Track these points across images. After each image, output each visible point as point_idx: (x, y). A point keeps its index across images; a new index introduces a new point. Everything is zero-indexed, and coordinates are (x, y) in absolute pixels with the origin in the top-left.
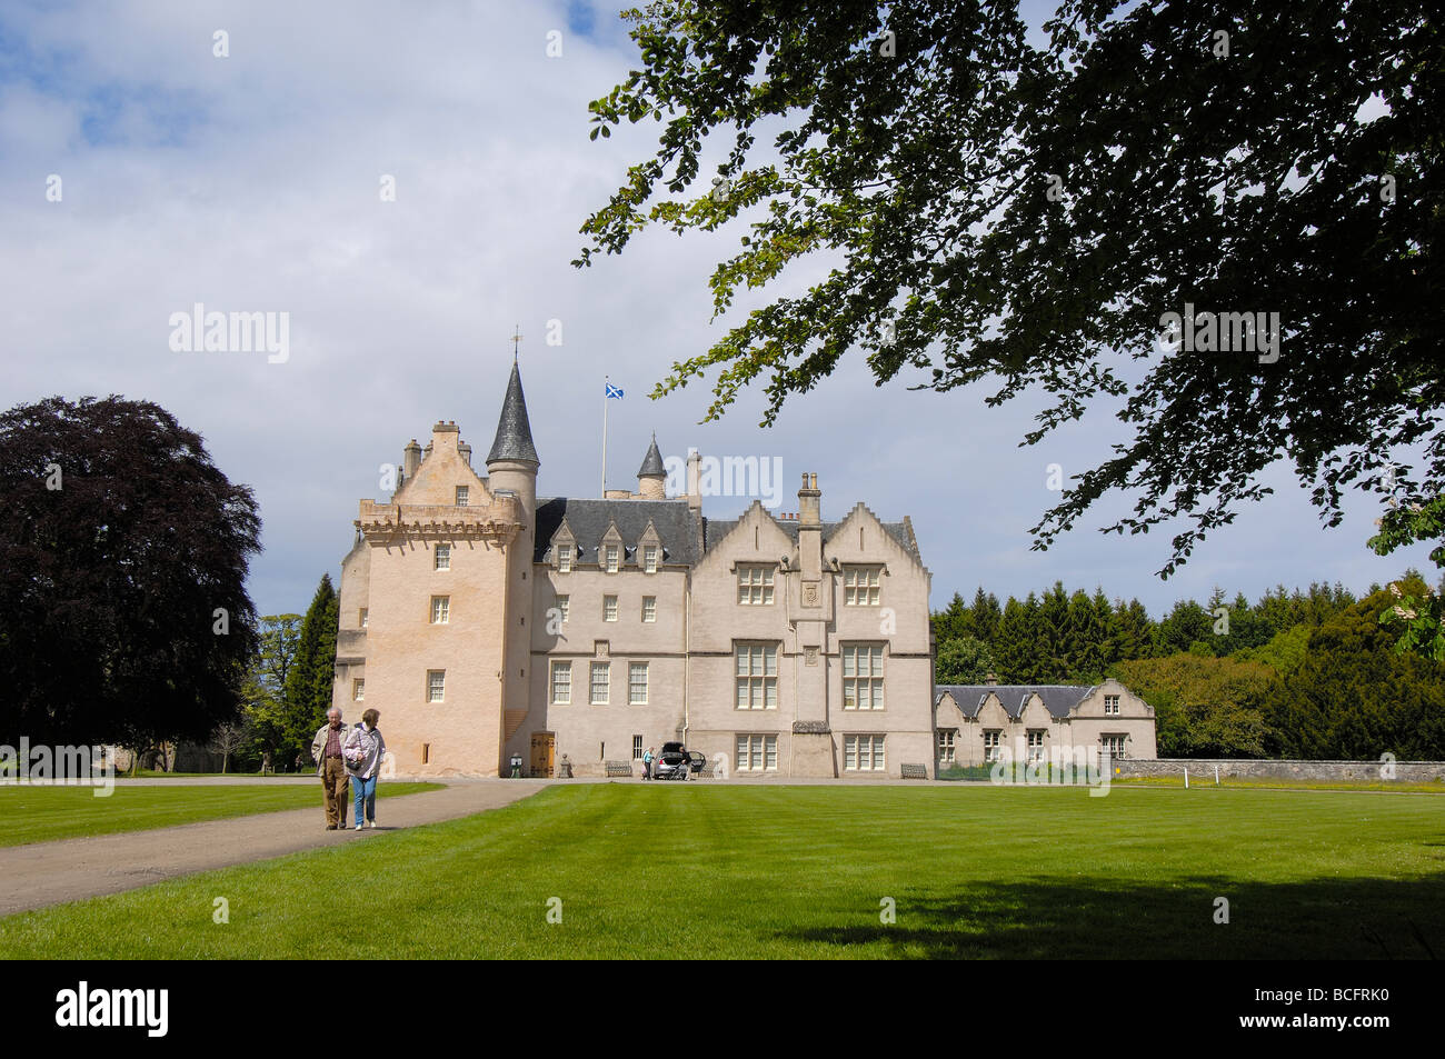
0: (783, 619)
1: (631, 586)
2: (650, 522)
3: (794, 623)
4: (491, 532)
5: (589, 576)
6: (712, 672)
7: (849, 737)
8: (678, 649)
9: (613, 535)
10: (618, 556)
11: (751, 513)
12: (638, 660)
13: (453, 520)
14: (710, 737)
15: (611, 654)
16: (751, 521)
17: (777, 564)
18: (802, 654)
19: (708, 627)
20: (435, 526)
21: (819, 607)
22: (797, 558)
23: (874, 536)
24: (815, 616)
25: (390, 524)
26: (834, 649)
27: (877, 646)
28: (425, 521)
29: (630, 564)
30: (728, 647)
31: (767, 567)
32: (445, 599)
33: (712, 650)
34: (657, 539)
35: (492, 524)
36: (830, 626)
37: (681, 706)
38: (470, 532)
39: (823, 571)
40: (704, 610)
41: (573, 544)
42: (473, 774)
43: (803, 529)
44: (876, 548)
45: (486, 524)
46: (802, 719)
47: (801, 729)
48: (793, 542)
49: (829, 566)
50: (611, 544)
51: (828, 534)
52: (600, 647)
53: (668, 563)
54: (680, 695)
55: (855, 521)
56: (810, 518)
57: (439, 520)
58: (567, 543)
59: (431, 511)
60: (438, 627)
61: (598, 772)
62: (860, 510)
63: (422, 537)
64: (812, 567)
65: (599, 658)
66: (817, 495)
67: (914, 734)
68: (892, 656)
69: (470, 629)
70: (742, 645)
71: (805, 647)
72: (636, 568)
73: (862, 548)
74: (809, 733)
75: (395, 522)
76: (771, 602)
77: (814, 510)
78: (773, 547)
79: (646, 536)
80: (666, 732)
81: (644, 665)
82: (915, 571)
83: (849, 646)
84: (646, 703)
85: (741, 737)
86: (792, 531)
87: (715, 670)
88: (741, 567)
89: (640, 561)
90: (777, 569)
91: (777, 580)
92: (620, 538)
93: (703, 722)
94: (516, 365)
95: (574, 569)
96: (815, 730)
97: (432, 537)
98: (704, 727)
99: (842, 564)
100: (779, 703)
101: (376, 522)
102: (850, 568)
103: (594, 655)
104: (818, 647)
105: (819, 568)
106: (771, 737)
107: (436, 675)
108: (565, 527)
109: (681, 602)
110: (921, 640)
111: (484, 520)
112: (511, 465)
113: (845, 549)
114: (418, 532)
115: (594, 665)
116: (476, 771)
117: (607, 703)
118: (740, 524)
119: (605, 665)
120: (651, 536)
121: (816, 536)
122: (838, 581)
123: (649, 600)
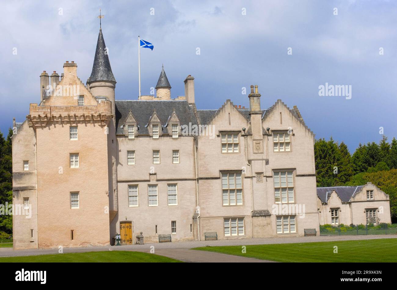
0: (244, 160)
1: (166, 145)
2: (174, 112)
3: (250, 161)
4: (99, 119)
5: (144, 140)
6: (211, 188)
7: (279, 217)
8: (192, 176)
9: (155, 118)
10: (158, 130)
11: (226, 106)
12: (172, 183)
13: (79, 113)
14: (211, 220)
15: (158, 180)
16: (226, 110)
17: (240, 131)
18: (255, 177)
19: (208, 165)
20: (69, 117)
21: (262, 153)
22: (250, 129)
23: (287, 116)
24: (260, 158)
25: (46, 116)
26: (270, 173)
27: (290, 171)
28: (64, 114)
29: (165, 134)
30: (217, 174)
31: (235, 133)
32: (76, 155)
33: (210, 177)
34: (178, 120)
35: (100, 115)
36: (267, 162)
37: (194, 205)
38: (88, 119)
39: (263, 135)
40: (205, 156)
41: (135, 124)
42: (97, 244)
43: (253, 114)
44: (288, 122)
45: (96, 115)
46: (256, 209)
47: (256, 214)
48: (247, 120)
49: (266, 132)
50: (155, 124)
51: (266, 114)
52: (153, 177)
54: (194, 200)
55: (277, 109)
56: (255, 107)
57: (72, 114)
58: (133, 124)
59: (67, 109)
60: (74, 170)
61: (155, 240)
62: (279, 103)
63: (62, 123)
64: (258, 134)
65: (153, 182)
66: (258, 96)
67: (310, 214)
68: (298, 176)
69: (91, 170)
70: (224, 173)
71: (256, 173)
72: (168, 135)
73: (281, 123)
74: (260, 216)
75: (49, 115)
76: (237, 151)
77: (258, 104)
78: (238, 123)
79: (173, 119)
80: (188, 219)
81: (175, 185)
82: (307, 133)
83: (276, 171)
84: (177, 204)
85: (226, 219)
86: (248, 115)
87: (212, 186)
88: (223, 133)
89: (170, 132)
90: (240, 134)
91: (240, 140)
92: (159, 121)
93: (208, 213)
94: (101, 31)
95: (137, 136)
96: (263, 214)
97: (68, 122)
98: (208, 215)
99: (272, 131)
100: (244, 202)
101: (39, 116)
102: (276, 132)
103: (149, 181)
104: (262, 173)
105: (261, 134)
106: (241, 219)
107: (74, 194)
108: (131, 115)
109: (192, 152)
110: (311, 168)
111: (96, 113)
112: (103, 84)
113: (273, 123)
114: (60, 120)
115: (150, 186)
116: (99, 243)
117: (157, 205)
118: (221, 112)
119: (155, 186)
120: (174, 119)
121: (259, 117)
122: (271, 140)
123: (176, 151)
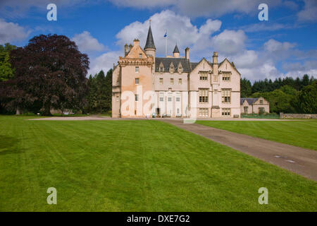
0: (209, 84)
1: (176, 76)
2: (180, 62)
3: (212, 85)
4: (148, 64)
5: (167, 74)
7: (223, 109)
9: (172, 65)
10: (173, 70)
13: (139, 61)
15: (172, 91)
17: (208, 72)
18: (214, 91)
19: (194, 86)
20: (135, 63)
21: (217, 81)
22: (213, 71)
23: (229, 66)
24: (216, 83)
26: (220, 90)
27: (229, 89)
28: (133, 61)
29: (176, 71)
30: (197, 90)
31: (206, 72)
32: (138, 79)
33: (194, 90)
34: (182, 66)
35: (148, 62)
36: (219, 85)
38: (143, 64)
40: (192, 82)
41: (164, 67)
43: (214, 64)
44: (229, 69)
46: (213, 105)
47: (213, 107)
48: (212, 67)
49: (219, 72)
50: (172, 67)
51: (220, 65)
53: (184, 71)
55: (225, 63)
56: (215, 62)
57: (136, 61)
58: (162, 67)
59: (135, 59)
62: (226, 60)
63: (132, 65)
64: (216, 73)
66: (217, 56)
68: (232, 92)
70: (200, 89)
72: (177, 72)
73: (226, 68)
75: (127, 62)
76: (207, 80)
77: (216, 60)
78: (208, 68)
82: (237, 74)
83: (223, 89)
86: (212, 65)
88: (201, 72)
91: (208, 75)
95: (164, 72)
96: (216, 108)
97: (135, 65)
99: (222, 72)
100: (208, 102)
102: (224, 72)
103: (168, 91)
104: (217, 90)
106: (207, 109)
108: (162, 63)
109: (187, 80)
110: (238, 88)
111: (146, 61)
112: (150, 49)
113: (223, 69)
118: (200, 63)
120: (180, 65)
121: (217, 66)
122: (221, 76)
123: (180, 79)
